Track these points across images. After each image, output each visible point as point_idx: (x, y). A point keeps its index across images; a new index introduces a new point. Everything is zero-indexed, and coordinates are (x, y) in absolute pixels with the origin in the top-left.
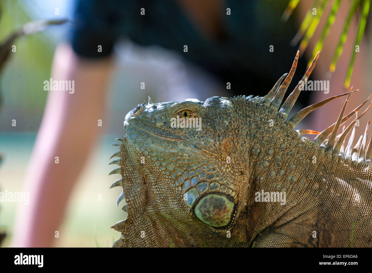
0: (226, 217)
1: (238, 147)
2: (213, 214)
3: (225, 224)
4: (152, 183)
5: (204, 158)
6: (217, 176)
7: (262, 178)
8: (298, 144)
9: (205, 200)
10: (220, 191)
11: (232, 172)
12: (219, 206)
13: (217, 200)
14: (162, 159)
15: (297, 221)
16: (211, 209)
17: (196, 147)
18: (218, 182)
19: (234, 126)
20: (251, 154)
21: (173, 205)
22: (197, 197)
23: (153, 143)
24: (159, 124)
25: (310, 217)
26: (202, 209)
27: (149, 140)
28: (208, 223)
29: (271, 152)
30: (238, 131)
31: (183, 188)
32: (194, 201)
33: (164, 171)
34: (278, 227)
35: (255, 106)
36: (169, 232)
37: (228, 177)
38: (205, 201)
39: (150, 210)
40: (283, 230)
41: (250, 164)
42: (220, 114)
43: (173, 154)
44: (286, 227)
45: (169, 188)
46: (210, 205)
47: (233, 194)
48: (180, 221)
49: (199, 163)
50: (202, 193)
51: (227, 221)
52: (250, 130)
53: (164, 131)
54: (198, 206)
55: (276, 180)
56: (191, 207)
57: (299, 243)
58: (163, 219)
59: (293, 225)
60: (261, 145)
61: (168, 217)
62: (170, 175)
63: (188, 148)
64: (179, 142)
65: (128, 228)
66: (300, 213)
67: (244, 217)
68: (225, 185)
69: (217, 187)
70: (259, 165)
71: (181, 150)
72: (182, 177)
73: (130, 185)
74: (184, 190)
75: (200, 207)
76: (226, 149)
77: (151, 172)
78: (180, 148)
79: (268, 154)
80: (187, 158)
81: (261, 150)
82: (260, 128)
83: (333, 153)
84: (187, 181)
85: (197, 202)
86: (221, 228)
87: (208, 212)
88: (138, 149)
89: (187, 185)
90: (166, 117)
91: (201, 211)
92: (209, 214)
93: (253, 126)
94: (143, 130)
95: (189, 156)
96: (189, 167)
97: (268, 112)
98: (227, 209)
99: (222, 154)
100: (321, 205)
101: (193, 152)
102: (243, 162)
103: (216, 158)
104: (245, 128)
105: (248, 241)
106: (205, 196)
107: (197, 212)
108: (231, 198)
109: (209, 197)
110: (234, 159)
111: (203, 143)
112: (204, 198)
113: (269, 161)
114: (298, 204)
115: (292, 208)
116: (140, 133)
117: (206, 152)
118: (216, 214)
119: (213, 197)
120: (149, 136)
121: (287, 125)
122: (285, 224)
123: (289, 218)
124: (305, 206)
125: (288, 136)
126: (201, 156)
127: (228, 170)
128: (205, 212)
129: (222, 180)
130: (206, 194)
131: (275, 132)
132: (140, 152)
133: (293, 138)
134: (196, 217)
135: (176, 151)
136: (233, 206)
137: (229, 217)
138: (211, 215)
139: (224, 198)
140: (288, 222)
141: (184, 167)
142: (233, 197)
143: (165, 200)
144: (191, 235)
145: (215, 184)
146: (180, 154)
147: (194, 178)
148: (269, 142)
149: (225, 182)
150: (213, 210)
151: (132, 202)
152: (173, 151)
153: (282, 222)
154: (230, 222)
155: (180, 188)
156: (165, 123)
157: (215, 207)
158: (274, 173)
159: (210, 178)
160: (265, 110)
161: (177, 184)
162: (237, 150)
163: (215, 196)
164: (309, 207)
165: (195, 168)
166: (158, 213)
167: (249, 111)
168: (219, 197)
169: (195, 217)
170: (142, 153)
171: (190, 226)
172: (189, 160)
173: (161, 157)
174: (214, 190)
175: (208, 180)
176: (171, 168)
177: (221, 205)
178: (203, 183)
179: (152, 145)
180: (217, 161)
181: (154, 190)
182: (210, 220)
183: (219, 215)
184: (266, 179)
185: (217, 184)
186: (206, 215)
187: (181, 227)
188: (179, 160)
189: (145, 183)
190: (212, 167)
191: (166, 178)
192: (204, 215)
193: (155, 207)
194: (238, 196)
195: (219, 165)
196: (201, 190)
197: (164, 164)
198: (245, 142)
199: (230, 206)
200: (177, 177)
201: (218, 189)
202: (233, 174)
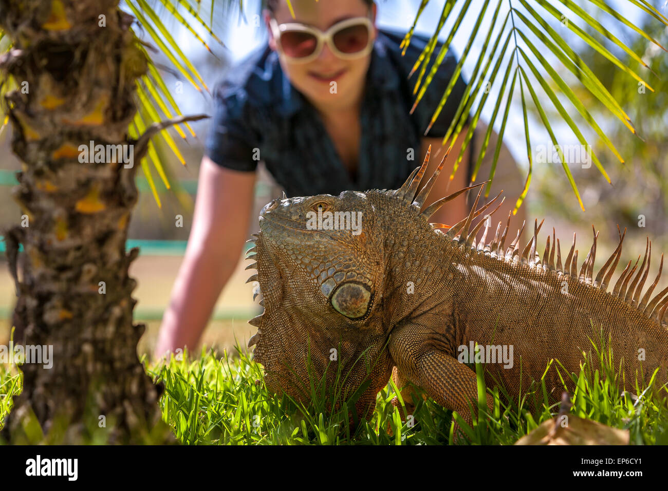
0: (363, 306)
1: (373, 238)
2: (349, 304)
3: (361, 315)
4: (288, 277)
5: (340, 249)
6: (354, 266)
7: (397, 269)
8: (431, 236)
9: (343, 289)
10: (357, 280)
11: (368, 262)
12: (356, 295)
13: (354, 289)
14: (298, 252)
15: (433, 312)
16: (348, 299)
17: (332, 238)
18: (355, 272)
19: (369, 218)
20: (386, 245)
21: (310, 298)
22: (334, 287)
23: (289, 236)
24: (294, 218)
25: (446, 307)
26: (339, 298)
27: (285, 234)
28: (345, 313)
29: (406, 243)
30: (373, 222)
31: (319, 280)
32: (331, 290)
33: (300, 264)
34: (414, 318)
35: (388, 199)
36: (306, 326)
37: (364, 266)
38: (343, 291)
39: (287, 304)
40: (420, 320)
41: (385, 255)
42: (355, 206)
43: (309, 246)
44: (423, 317)
45: (305, 282)
46: (347, 294)
47: (370, 283)
48: (316, 315)
49: (335, 254)
50: (339, 282)
51: (364, 311)
52: (384, 222)
53: (300, 224)
54: (335, 296)
55: (412, 271)
56: (328, 297)
57: (437, 333)
58: (299, 313)
59: (430, 315)
60: (396, 236)
61: (305, 310)
62: (306, 268)
63: (324, 240)
64: (315, 234)
65: (265, 323)
66: (436, 303)
67: (380, 309)
68: (362, 275)
69: (354, 276)
70: (394, 256)
71: (317, 241)
72: (318, 270)
73: (266, 280)
74: (320, 281)
75: (338, 297)
76: (361, 240)
77: (287, 266)
78: (316, 240)
79: (402, 245)
80: (324, 249)
81: (395, 241)
82: (394, 220)
83: (466, 245)
84: (324, 272)
85: (334, 292)
86: (357, 319)
87: (345, 301)
88: (274, 243)
89: (323, 276)
90: (302, 210)
91: (337, 301)
92: (346, 304)
93: (387, 218)
94: (279, 224)
95: (325, 248)
96: (325, 258)
97: (402, 205)
98: (364, 298)
99: (357, 244)
100: (456, 295)
101: (329, 243)
102: (378, 253)
103: (352, 249)
104: (379, 219)
105: (385, 333)
106: (342, 285)
107: (334, 302)
108: (367, 288)
109: (346, 286)
110: (370, 250)
111: (339, 234)
112: (342, 287)
113: (404, 252)
114: (434, 294)
115: (428, 299)
116: (276, 227)
117: (342, 243)
118: (353, 303)
119: (350, 286)
120: (284, 229)
121: (420, 217)
122: (422, 314)
123: (426, 308)
124: (440, 296)
125: (421, 228)
126: (337, 247)
127: (364, 261)
128: (342, 302)
129: (358, 270)
130: (343, 283)
131: (409, 225)
132: (276, 246)
133: (427, 231)
134: (333, 308)
135: (312, 243)
136: (370, 296)
137: (366, 307)
138: (348, 305)
139: (361, 288)
140: (425, 313)
141: (320, 259)
142: (369, 287)
143: (301, 293)
144: (327, 329)
145: (352, 273)
146: (316, 246)
147: (331, 269)
148: (403, 234)
149: (362, 271)
150: (351, 299)
151: (269, 297)
152: (309, 244)
153: (418, 313)
154: (367, 312)
155: (316, 281)
156: (300, 216)
157: (351, 297)
158: (409, 264)
159: (346, 268)
160: (398, 203)
161: (313, 276)
162: (372, 241)
163: (352, 285)
164: (444, 297)
165: (331, 259)
166: (294, 307)
167: (383, 205)
168: (356, 286)
169: (331, 308)
170: (278, 247)
171: (326, 320)
172: (325, 252)
173: (297, 250)
174: (351, 279)
175: (345, 270)
176: (307, 261)
177: (358, 294)
178: (340, 273)
179: (288, 239)
180: (353, 252)
181: (291, 284)
182: (347, 310)
183: (356, 304)
184: (402, 270)
185: (353, 273)
186: (343, 305)
187: (318, 321)
188: (316, 252)
189: (281, 278)
190: (348, 258)
191: (302, 271)
192: (341, 305)
193: (292, 301)
194: (374, 286)
195: (355, 255)
196: (339, 280)
197: (300, 257)
198: (380, 234)
199: (367, 295)
200: (313, 270)
201: (355, 278)
202: (369, 264)
